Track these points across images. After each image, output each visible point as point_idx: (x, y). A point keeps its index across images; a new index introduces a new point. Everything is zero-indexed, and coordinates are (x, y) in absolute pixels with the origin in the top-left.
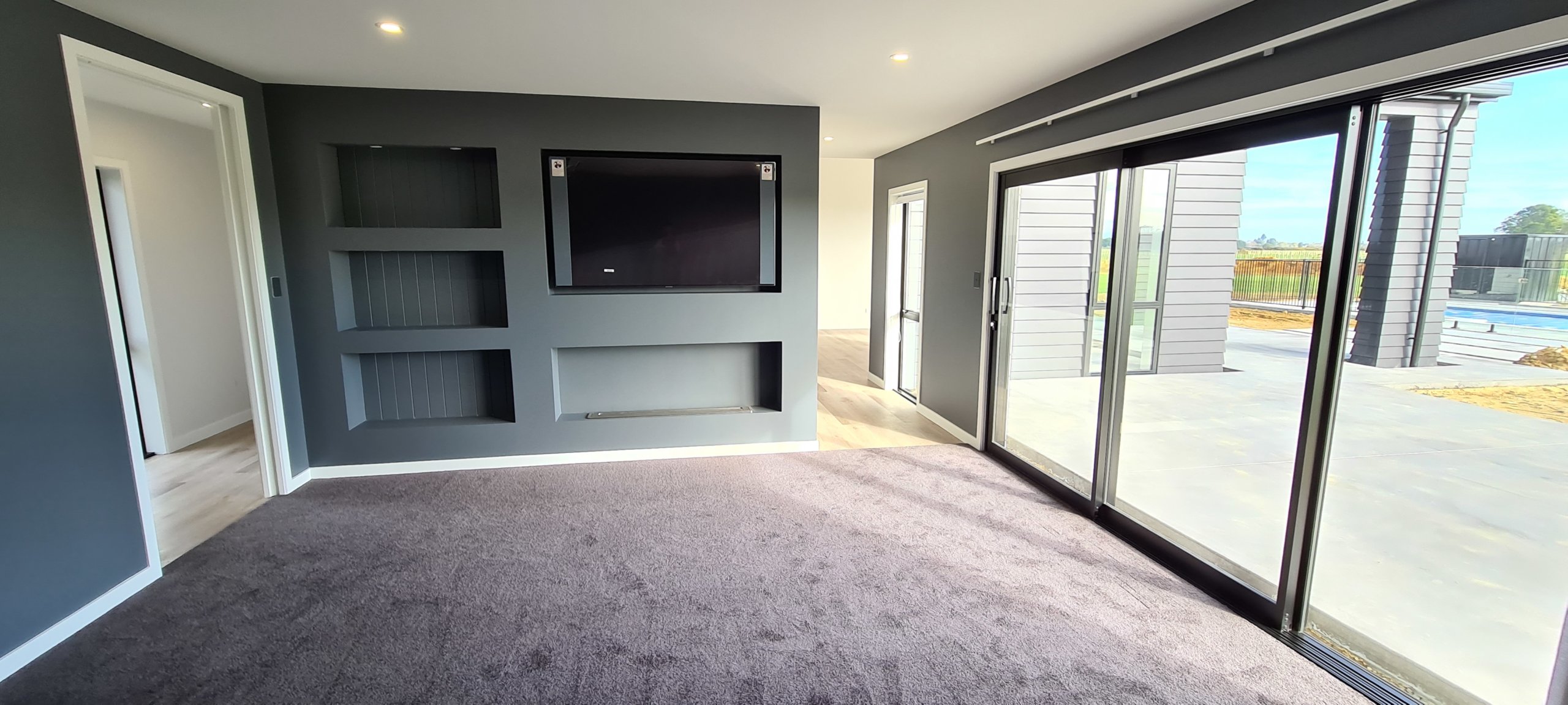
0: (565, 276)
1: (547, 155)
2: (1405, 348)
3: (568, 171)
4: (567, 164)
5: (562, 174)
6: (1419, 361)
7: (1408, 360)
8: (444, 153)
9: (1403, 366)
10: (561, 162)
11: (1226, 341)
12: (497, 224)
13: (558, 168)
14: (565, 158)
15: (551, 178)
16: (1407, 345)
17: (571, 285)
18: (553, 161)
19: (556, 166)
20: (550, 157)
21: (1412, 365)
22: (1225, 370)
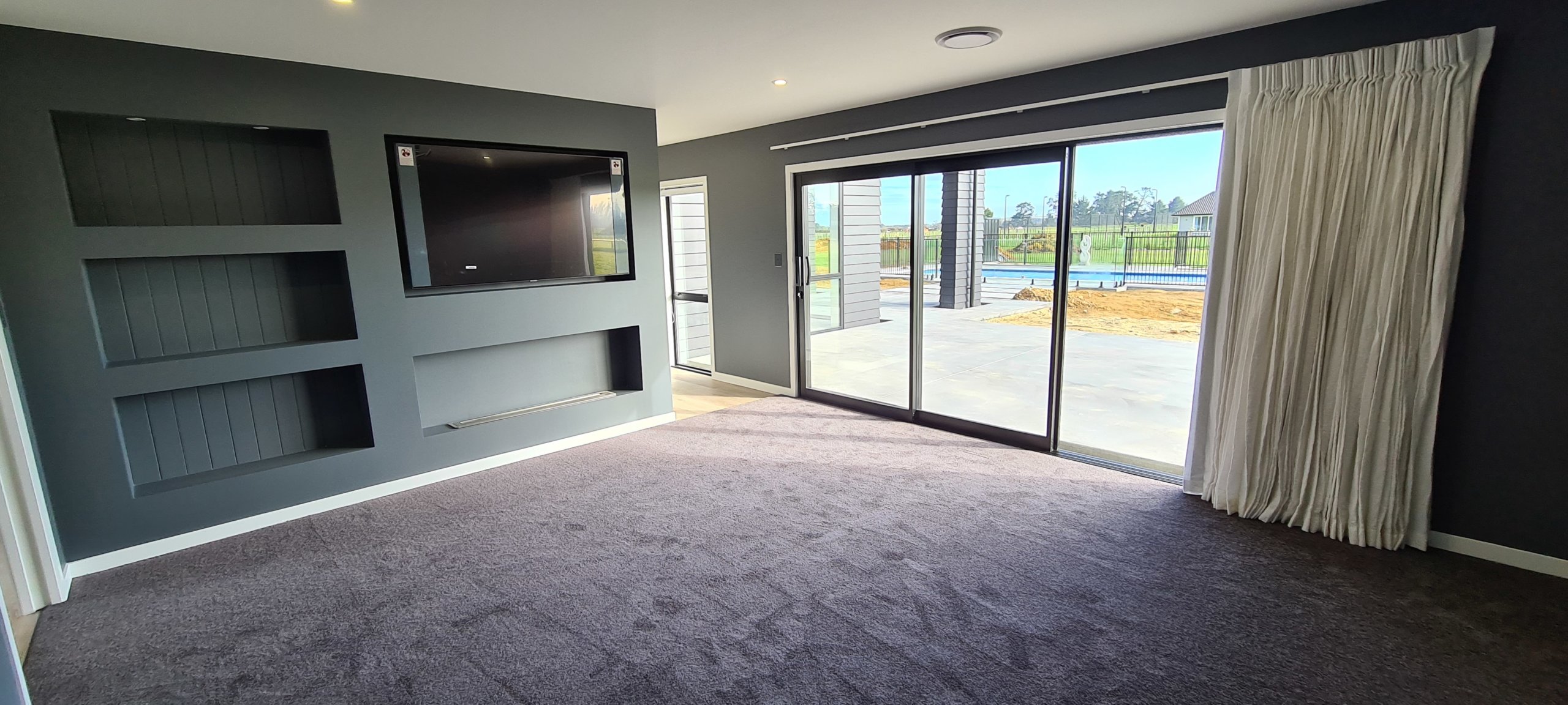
0: (422, 275)
1: (392, 142)
2: (966, 295)
3: (418, 160)
4: (416, 153)
5: (412, 164)
6: (974, 303)
7: (969, 303)
8: (247, 133)
9: (967, 307)
10: (410, 150)
11: (880, 300)
12: (335, 219)
13: (407, 157)
14: (414, 145)
15: (399, 167)
16: (967, 293)
17: (430, 285)
18: (400, 149)
19: (404, 154)
20: (397, 144)
21: (971, 306)
22: (882, 321)
